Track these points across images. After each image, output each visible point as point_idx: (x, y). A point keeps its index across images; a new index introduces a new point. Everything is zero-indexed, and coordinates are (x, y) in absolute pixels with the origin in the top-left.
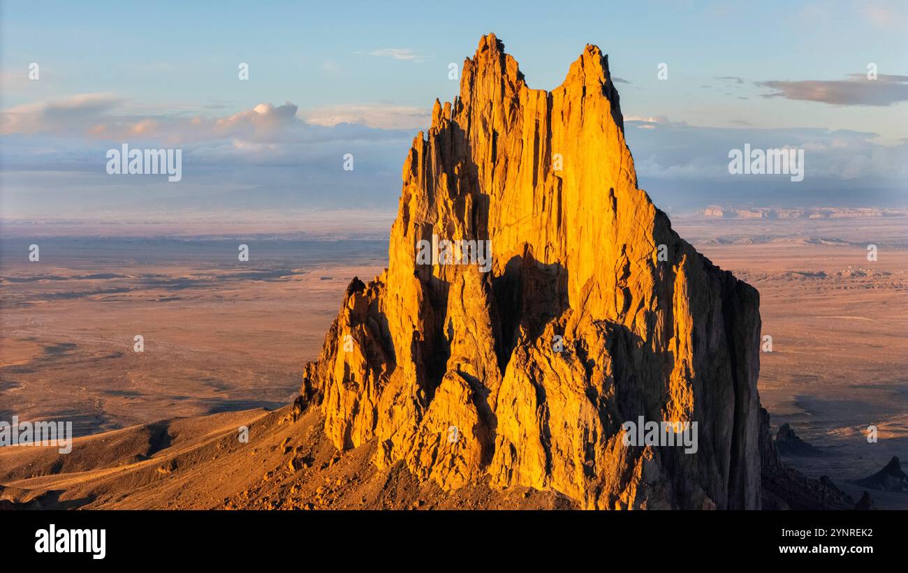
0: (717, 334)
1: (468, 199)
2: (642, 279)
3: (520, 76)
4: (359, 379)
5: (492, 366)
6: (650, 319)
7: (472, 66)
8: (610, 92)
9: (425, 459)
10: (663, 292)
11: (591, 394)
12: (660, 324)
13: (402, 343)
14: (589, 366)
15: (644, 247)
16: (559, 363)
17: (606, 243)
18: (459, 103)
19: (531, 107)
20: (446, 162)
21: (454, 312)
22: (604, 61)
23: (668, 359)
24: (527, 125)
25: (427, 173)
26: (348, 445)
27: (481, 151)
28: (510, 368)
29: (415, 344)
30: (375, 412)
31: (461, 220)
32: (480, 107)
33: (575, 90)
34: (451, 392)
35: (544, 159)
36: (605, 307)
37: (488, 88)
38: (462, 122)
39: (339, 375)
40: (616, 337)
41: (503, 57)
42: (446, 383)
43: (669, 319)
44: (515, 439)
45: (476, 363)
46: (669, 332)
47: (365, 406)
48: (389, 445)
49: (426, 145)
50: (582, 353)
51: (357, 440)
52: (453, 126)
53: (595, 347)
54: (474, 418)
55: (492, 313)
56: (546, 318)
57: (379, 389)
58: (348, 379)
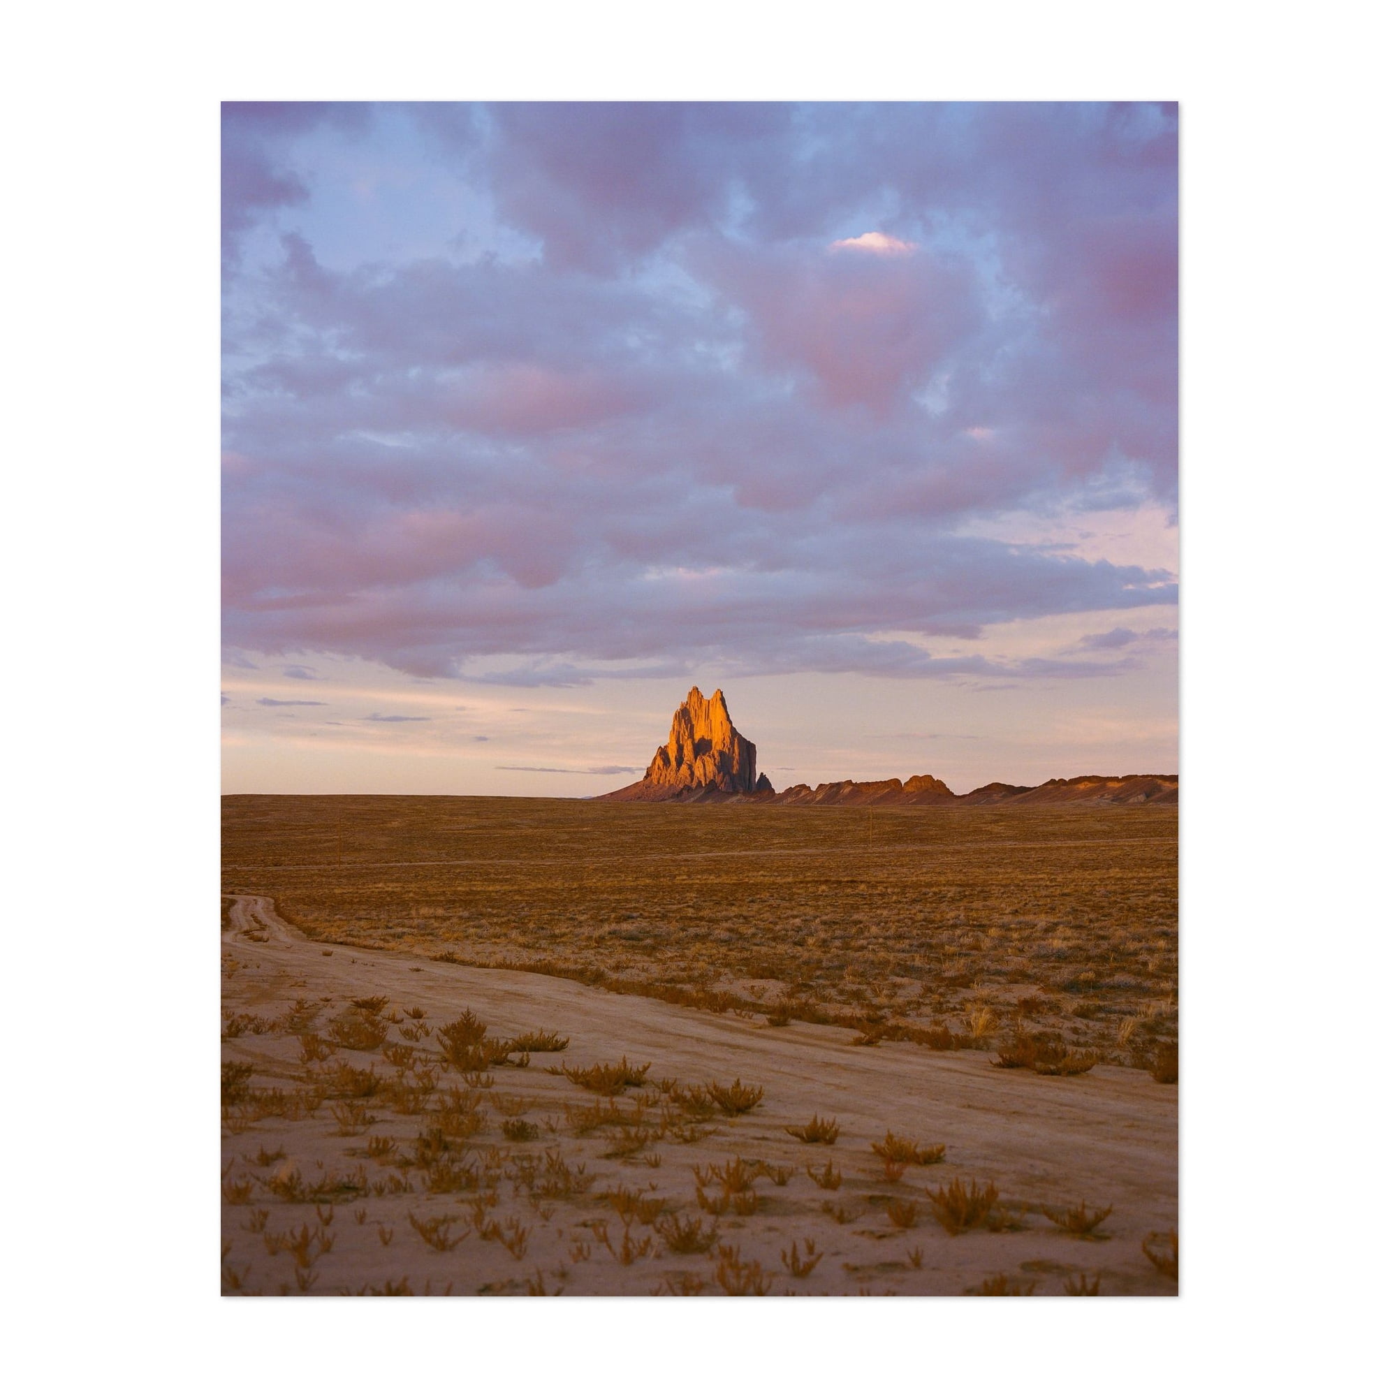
0: (745, 754)
1: (689, 725)
2: (728, 741)
3: (702, 696)
4: (662, 768)
5: (694, 761)
6: (729, 749)
7: (690, 694)
8: (723, 700)
9: (678, 783)
10: (732, 743)
11: (715, 765)
12: (731, 750)
13: (673, 759)
14: (715, 759)
15: (728, 734)
16: (708, 758)
17: (720, 733)
18: (687, 703)
19: (705, 704)
20: (684, 716)
21: (685, 752)
22: (722, 693)
23: (733, 758)
24: (704, 708)
25: (679, 719)
26: (659, 783)
27: (693, 712)
28: (697, 760)
29: (676, 758)
30: (666, 775)
31: (687, 729)
32: (692, 703)
33: (715, 700)
34: (684, 767)
35: (707, 716)
36: (719, 747)
37: (694, 699)
38: (688, 707)
39: (657, 767)
40: (721, 753)
41: (698, 692)
42: (683, 765)
43: (734, 749)
44: (698, 775)
45: (690, 761)
46: (734, 752)
47: (663, 774)
48: (669, 781)
49: (679, 713)
50: (714, 756)
51: (661, 782)
52: (686, 708)
53: (716, 755)
54: (689, 773)
55: (694, 750)
56: (707, 751)
57: (667, 770)
58: (659, 768)
